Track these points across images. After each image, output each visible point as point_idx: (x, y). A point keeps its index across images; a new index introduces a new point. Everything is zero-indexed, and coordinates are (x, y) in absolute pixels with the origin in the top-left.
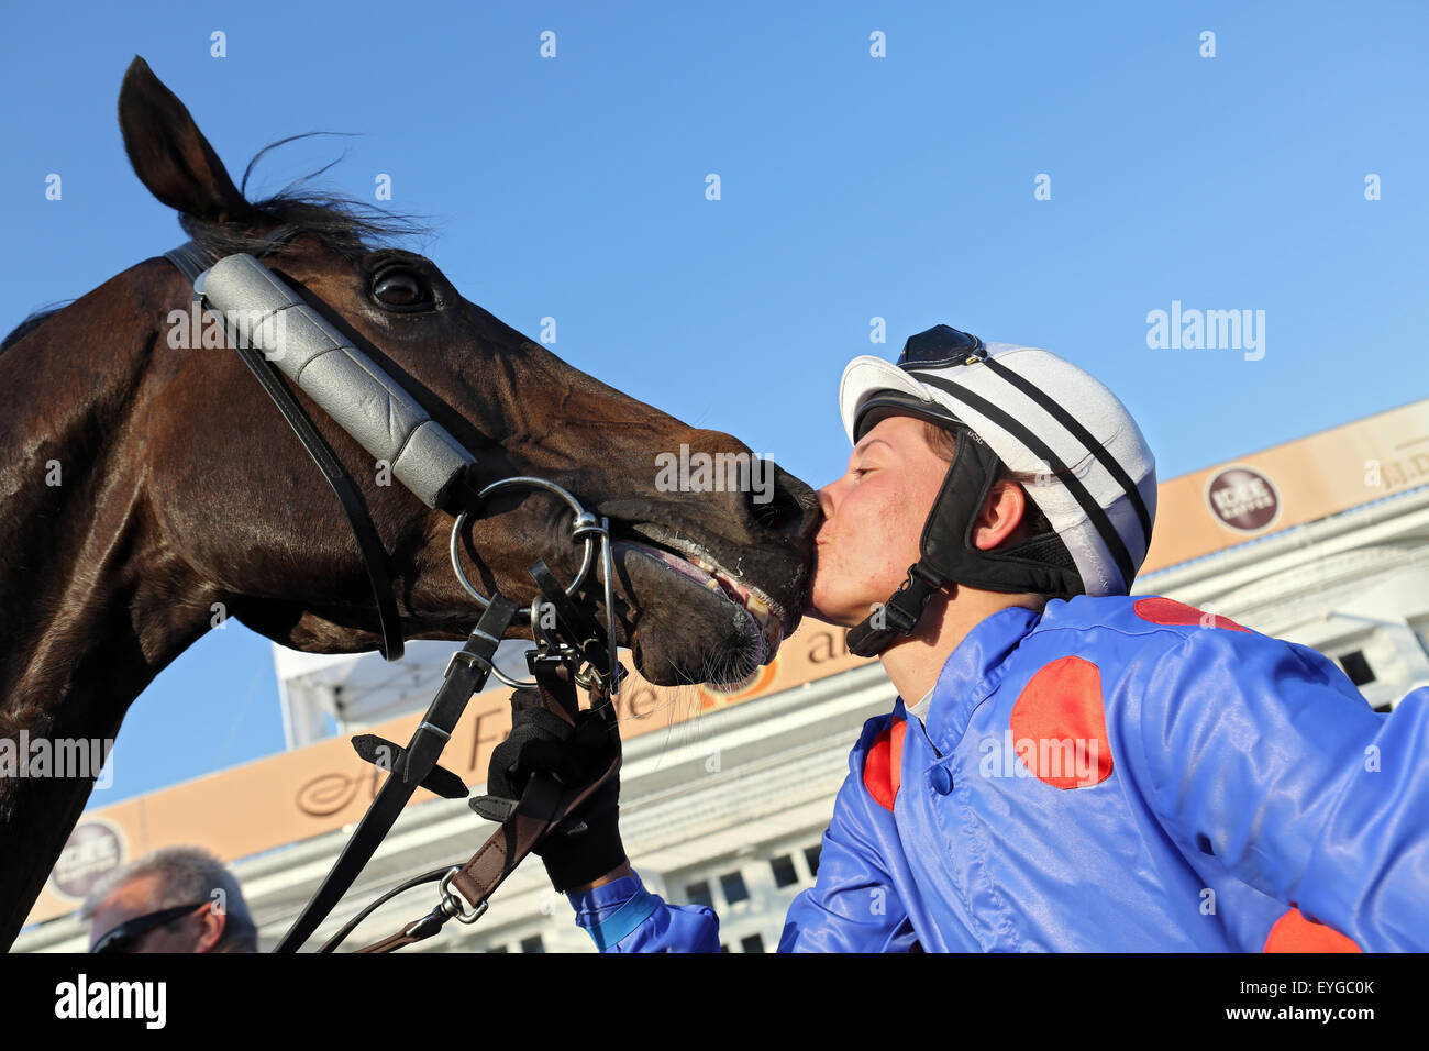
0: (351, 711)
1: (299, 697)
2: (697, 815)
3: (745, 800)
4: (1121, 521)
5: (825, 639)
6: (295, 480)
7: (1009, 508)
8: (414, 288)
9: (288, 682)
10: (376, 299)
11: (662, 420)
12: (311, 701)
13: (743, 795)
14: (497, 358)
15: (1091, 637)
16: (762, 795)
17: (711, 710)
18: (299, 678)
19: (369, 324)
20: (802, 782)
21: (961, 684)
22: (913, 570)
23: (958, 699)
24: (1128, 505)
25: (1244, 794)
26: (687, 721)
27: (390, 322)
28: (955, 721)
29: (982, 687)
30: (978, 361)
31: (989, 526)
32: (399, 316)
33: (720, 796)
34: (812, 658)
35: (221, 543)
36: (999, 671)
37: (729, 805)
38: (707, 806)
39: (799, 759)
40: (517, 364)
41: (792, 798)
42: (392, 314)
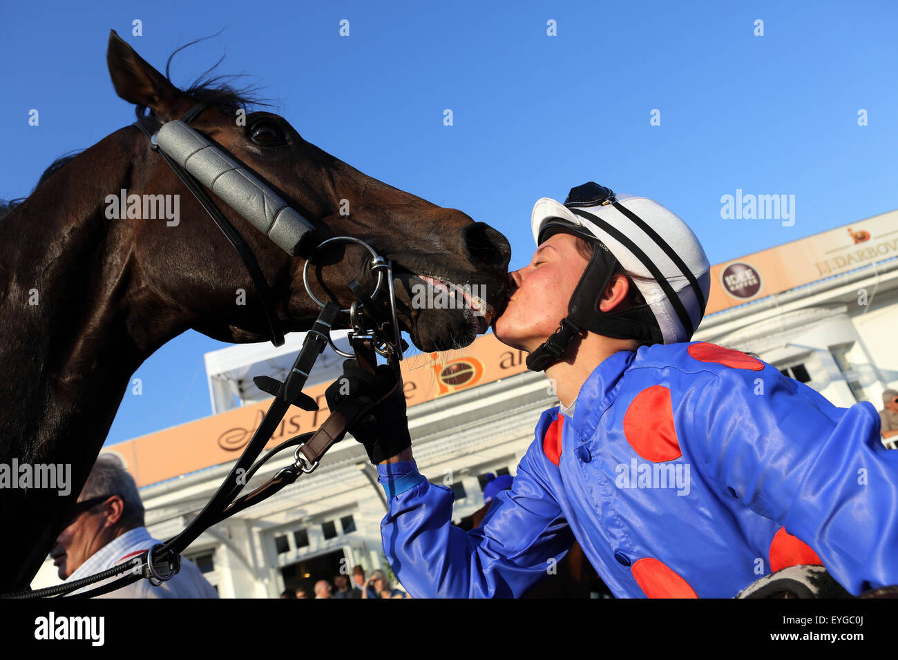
0: (247, 393)
1: (219, 385)
2: (438, 451)
3: (465, 443)
4: (687, 300)
5: (509, 356)
6: (216, 248)
7: (620, 288)
8: (273, 132)
9: (212, 377)
10: (253, 139)
11: (418, 202)
12: (226, 388)
13: (463, 440)
14: (323, 170)
15: (666, 373)
16: (474, 441)
17: (446, 394)
18: (219, 375)
19: (250, 153)
20: (496, 434)
21: (592, 401)
22: (563, 322)
23: (591, 409)
24: (691, 292)
25: (752, 466)
26: (433, 400)
27: (261, 151)
28: (589, 422)
29: (605, 403)
30: (609, 203)
31: (607, 299)
32: (266, 148)
33: (450, 441)
34: (502, 366)
35: (175, 284)
36: (613, 392)
37: (456, 446)
38: (444, 447)
39: (494, 421)
40: (335, 174)
41: (489, 443)
42: (263, 147)
